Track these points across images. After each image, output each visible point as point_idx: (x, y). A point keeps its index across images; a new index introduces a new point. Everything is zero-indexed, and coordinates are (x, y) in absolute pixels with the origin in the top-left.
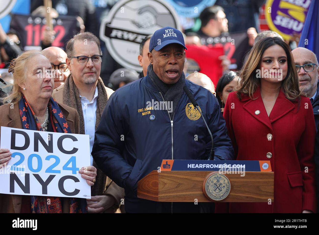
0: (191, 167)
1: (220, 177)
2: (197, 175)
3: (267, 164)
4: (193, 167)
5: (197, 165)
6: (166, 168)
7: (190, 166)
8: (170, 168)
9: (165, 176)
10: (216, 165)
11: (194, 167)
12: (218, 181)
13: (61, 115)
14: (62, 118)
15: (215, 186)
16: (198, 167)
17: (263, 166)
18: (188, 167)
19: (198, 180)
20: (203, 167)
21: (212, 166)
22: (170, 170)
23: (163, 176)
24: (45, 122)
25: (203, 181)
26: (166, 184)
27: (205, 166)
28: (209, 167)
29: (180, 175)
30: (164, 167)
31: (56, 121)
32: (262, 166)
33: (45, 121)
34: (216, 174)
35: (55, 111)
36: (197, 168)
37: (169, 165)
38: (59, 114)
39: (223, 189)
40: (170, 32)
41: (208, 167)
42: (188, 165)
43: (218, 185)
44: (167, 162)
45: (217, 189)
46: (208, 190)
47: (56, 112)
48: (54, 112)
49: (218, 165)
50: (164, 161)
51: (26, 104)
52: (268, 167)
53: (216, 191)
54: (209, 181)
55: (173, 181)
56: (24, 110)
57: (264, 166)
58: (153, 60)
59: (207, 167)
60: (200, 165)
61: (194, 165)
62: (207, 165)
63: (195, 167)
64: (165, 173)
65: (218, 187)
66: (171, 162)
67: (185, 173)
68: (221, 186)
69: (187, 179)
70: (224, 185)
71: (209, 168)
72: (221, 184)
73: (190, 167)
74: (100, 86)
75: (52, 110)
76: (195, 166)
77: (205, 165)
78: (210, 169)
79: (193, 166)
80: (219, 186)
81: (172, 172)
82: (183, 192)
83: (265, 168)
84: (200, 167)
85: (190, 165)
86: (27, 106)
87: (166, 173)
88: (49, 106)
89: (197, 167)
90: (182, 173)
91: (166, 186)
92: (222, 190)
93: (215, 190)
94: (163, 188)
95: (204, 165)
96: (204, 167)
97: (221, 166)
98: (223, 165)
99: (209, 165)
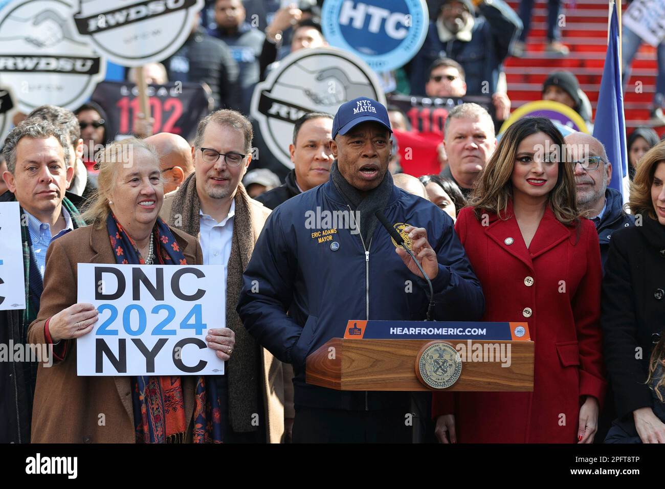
0: (395, 333)
1: (444, 350)
2: (406, 346)
3: (522, 328)
4: (398, 333)
5: (406, 329)
6: (354, 334)
7: (395, 331)
8: (360, 334)
9: (353, 348)
10: (438, 330)
11: (401, 333)
12: (441, 356)
13: (175, 247)
14: (178, 251)
15: (436, 364)
16: (408, 333)
17: (516, 332)
18: (391, 333)
19: (408, 355)
20: (415, 332)
21: (431, 331)
22: (360, 337)
23: (349, 347)
24: (149, 258)
25: (416, 357)
26: (353, 361)
27: (419, 331)
28: (427, 333)
29: (378, 346)
30: (352, 332)
31: (167, 256)
32: (514, 330)
33: (150, 256)
34: (437, 344)
35: (165, 239)
36: (406, 334)
37: (360, 330)
38: (172, 245)
39: (448, 369)
40: (365, 105)
42: (391, 329)
43: (441, 363)
44: (355, 324)
45: (440, 370)
46: (425, 371)
47: (167, 241)
48: (164, 242)
49: (441, 329)
50: (351, 323)
51: (120, 227)
52: (524, 333)
53: (438, 373)
54: (426, 356)
55: (365, 356)
56: (117, 237)
57: (518, 331)
58: (337, 152)
59: (422, 333)
60: (411, 329)
61: (401, 329)
62: (423, 329)
63: (402, 332)
64: (352, 343)
65: (440, 367)
66: (362, 324)
67: (385, 342)
68: (445, 365)
69: (389, 352)
70: (450, 363)
71: (425, 334)
72: (446, 361)
73: (393, 332)
74: (239, 198)
75: (160, 237)
76: (403, 330)
77: (420, 329)
78: (427, 337)
79: (398, 331)
80: (443, 365)
81: (364, 341)
82: (382, 374)
83: (519, 335)
84: (410, 333)
85: (393, 329)
86: (121, 230)
87: (354, 343)
88: (154, 231)
89: (406, 332)
90: (380, 343)
91: (354, 364)
92: (447, 371)
93: (435, 372)
94: (349, 367)
95: (417, 329)
96: (417, 333)
97: (446, 331)
98: (449, 329)
99: (425, 329)
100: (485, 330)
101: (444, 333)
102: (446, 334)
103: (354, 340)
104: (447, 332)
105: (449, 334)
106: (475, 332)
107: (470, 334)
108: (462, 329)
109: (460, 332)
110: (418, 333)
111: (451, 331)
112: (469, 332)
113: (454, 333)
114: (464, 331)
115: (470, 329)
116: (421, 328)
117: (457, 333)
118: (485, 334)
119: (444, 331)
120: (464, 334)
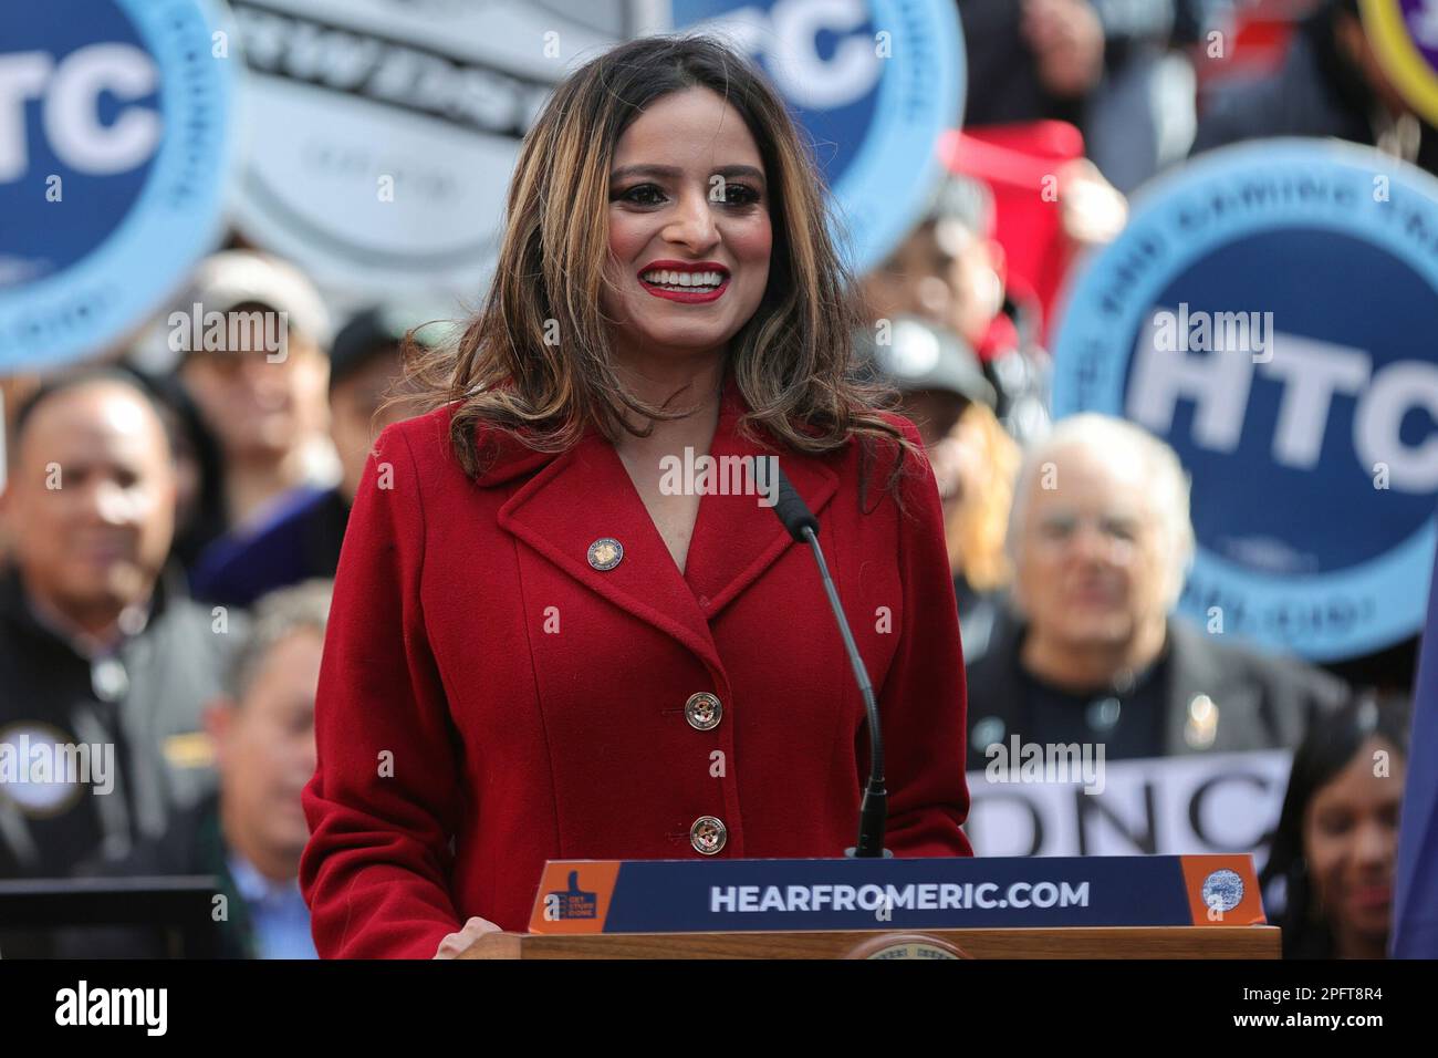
0: (731, 908)
3: (1231, 875)
4: (744, 908)
5: (773, 891)
6: (568, 917)
7: (730, 899)
8: (593, 916)
10: (900, 890)
11: (754, 908)
16: (782, 908)
17: (1207, 892)
18: (715, 908)
20: (809, 903)
21: (870, 897)
27: (826, 899)
28: (855, 903)
32: (1200, 887)
34: (900, 947)
36: (772, 909)
37: (591, 898)
41: (843, 906)
42: (716, 891)
44: (573, 877)
49: (910, 889)
50: (554, 873)
52: (1238, 896)
57: (1216, 890)
59: (837, 907)
60: (792, 890)
61: (755, 889)
62: (839, 889)
63: (758, 903)
66: (600, 875)
67: (695, 945)
71: (850, 907)
73: (723, 905)
76: (760, 896)
77: (827, 888)
78: (857, 919)
79: (744, 898)
81: (608, 942)
83: (1219, 905)
84: (791, 908)
85: (724, 893)
89: (772, 904)
90: (673, 948)
95: (817, 889)
96: (816, 907)
97: (933, 896)
98: (945, 888)
99: (849, 889)
100: (1084, 888)
101: (922, 905)
102: (933, 906)
103: (568, 939)
104: (936, 901)
105: (944, 906)
106: (1045, 895)
107: (1025, 904)
108: (993, 887)
109: (988, 896)
110: (822, 904)
111: (951, 893)
112: (1022, 895)
113: (961, 901)
114: (1001, 895)
115: (1025, 886)
116: (832, 883)
117: (974, 904)
118: (1085, 903)
119: (923, 896)
120: (1003, 904)
